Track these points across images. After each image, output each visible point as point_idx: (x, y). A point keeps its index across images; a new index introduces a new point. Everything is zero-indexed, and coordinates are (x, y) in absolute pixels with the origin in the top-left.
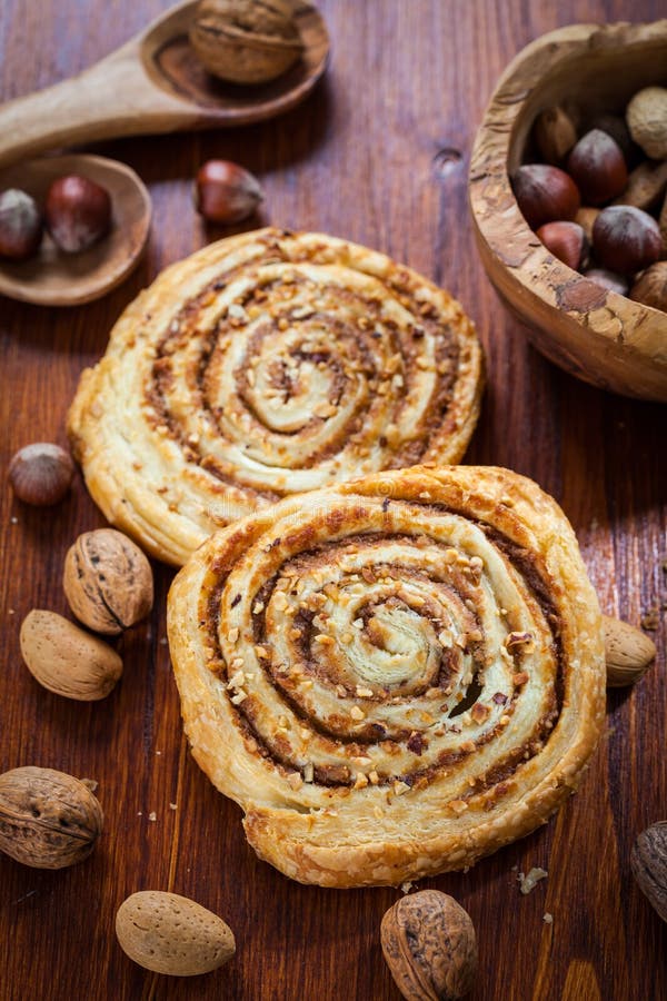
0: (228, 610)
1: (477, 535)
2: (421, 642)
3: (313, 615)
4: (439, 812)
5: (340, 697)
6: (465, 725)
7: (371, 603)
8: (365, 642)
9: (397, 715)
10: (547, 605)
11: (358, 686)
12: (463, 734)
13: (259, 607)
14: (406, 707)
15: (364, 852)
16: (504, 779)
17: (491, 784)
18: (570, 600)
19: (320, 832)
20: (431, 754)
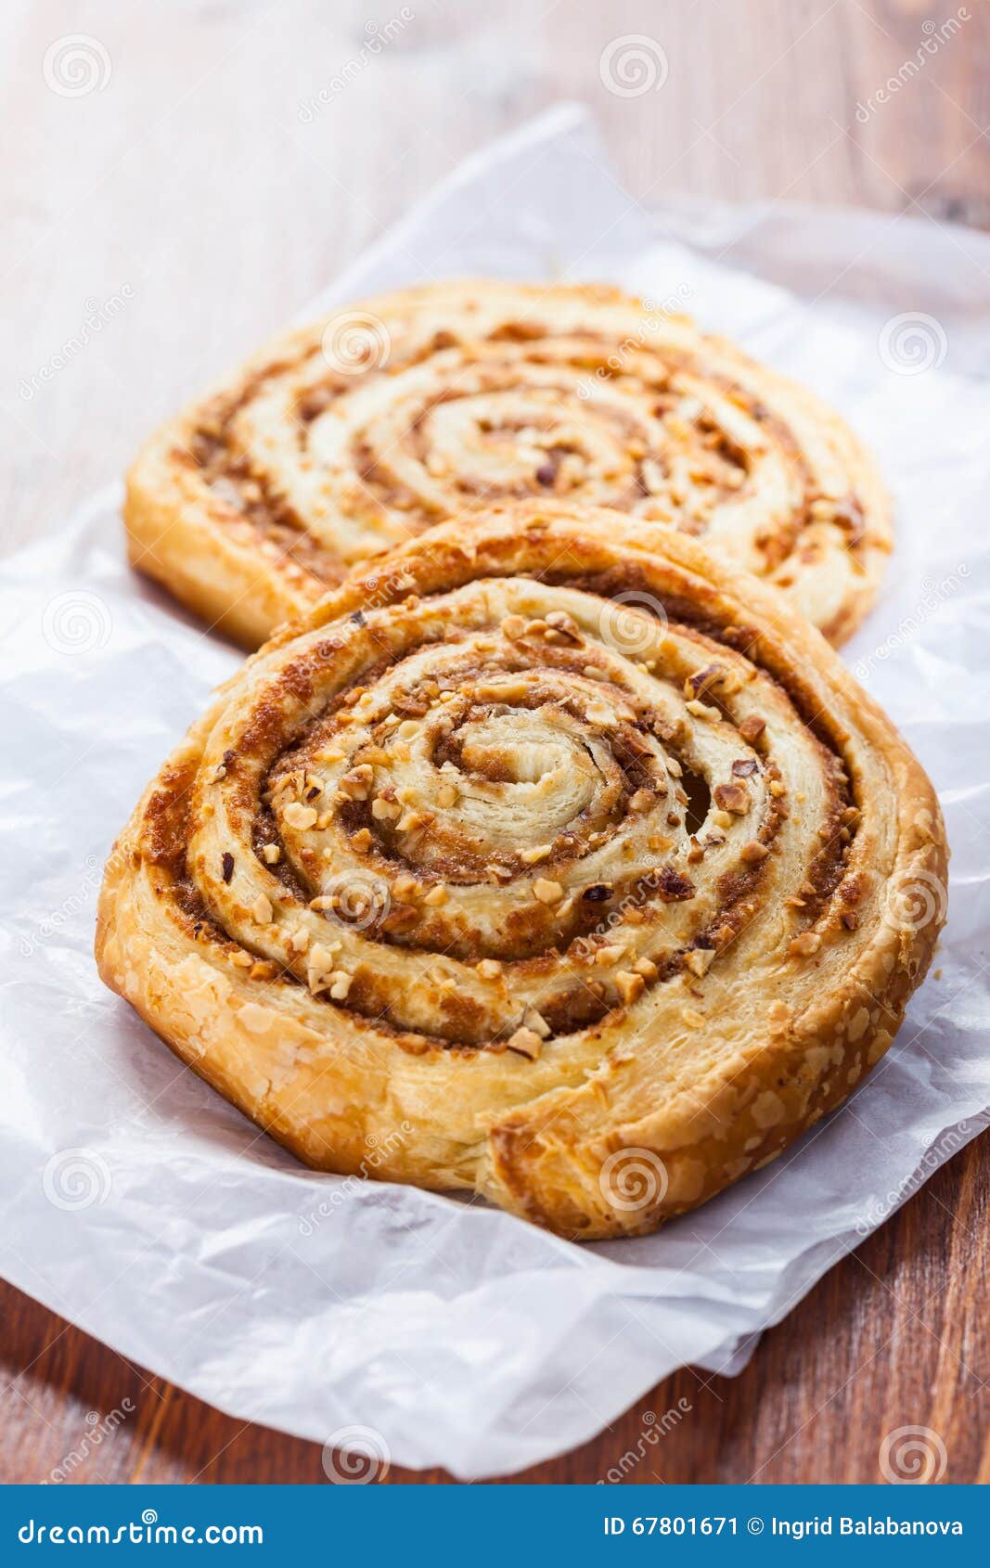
0: (226, 889)
1: (528, 588)
2: (566, 741)
3: (366, 805)
4: (784, 969)
5: (505, 881)
6: (725, 827)
7: (445, 732)
8: (479, 784)
9: (609, 862)
10: (708, 626)
11: (518, 851)
12: (731, 839)
13: (272, 851)
14: (615, 845)
15: (720, 1081)
16: (840, 879)
17: (827, 895)
18: (735, 597)
19: (626, 1097)
20: (704, 894)
